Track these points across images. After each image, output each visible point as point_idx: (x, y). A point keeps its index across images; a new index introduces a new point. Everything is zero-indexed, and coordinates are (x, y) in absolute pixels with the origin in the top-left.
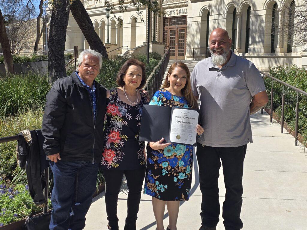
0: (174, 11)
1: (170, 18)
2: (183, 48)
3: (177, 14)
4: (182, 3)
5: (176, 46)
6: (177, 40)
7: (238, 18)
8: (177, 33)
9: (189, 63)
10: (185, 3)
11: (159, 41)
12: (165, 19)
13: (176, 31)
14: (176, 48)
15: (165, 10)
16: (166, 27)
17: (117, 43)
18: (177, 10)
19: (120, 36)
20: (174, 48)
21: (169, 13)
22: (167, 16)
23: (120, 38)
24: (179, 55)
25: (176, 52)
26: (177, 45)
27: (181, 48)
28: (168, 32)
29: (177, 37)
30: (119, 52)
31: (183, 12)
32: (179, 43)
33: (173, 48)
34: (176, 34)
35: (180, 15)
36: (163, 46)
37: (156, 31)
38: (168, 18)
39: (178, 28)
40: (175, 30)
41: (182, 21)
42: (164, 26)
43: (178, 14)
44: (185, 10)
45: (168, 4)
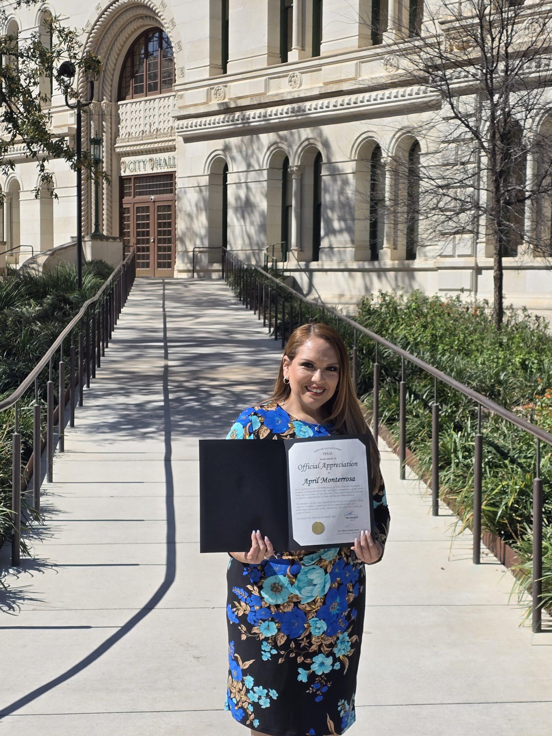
0: (144, 162)
1: (134, 178)
2: (169, 249)
3: (152, 169)
4: (162, 142)
5: (151, 245)
6: (153, 229)
7: (294, 181)
8: (153, 214)
9: (186, 286)
10: (171, 143)
11: (111, 234)
12: (122, 180)
13: (151, 209)
14: (151, 249)
15: (123, 159)
16: (126, 199)
17: (7, 238)
18: (151, 160)
19: (14, 219)
20: (148, 249)
21: (132, 166)
22: (128, 173)
23: (14, 225)
24: (160, 265)
25: (153, 260)
26: (154, 242)
27: (165, 249)
28: (131, 210)
29: (153, 222)
30: (13, 259)
31: (166, 164)
32: (158, 239)
33: (143, 249)
34: (151, 217)
35: (159, 171)
36: (119, 245)
37: (103, 210)
38: (131, 179)
39: (154, 202)
40: (148, 207)
41: (164, 185)
42: (122, 196)
43: (155, 169)
44: (170, 159)
45: (128, 144)
